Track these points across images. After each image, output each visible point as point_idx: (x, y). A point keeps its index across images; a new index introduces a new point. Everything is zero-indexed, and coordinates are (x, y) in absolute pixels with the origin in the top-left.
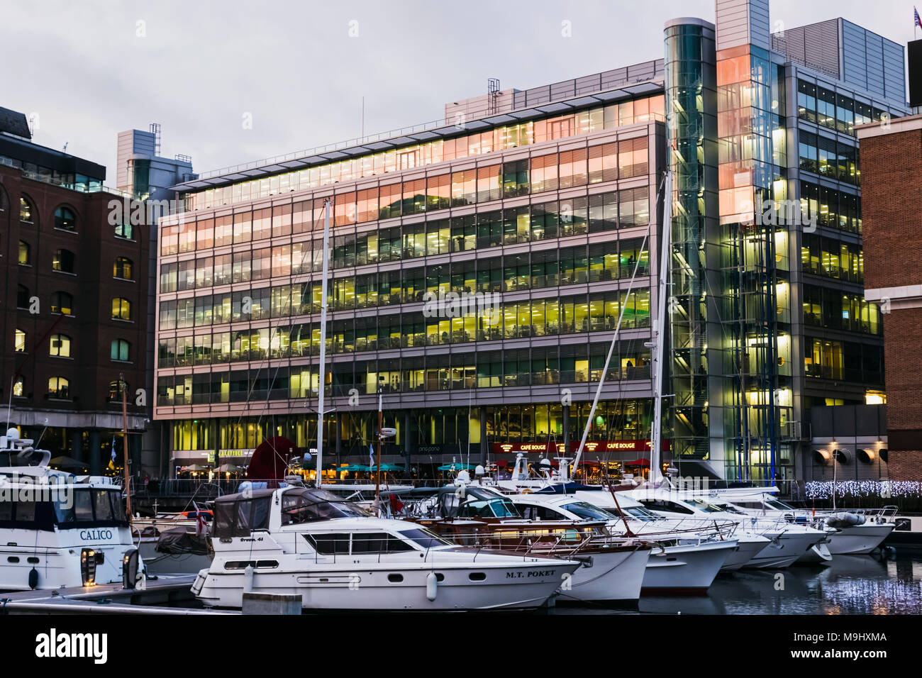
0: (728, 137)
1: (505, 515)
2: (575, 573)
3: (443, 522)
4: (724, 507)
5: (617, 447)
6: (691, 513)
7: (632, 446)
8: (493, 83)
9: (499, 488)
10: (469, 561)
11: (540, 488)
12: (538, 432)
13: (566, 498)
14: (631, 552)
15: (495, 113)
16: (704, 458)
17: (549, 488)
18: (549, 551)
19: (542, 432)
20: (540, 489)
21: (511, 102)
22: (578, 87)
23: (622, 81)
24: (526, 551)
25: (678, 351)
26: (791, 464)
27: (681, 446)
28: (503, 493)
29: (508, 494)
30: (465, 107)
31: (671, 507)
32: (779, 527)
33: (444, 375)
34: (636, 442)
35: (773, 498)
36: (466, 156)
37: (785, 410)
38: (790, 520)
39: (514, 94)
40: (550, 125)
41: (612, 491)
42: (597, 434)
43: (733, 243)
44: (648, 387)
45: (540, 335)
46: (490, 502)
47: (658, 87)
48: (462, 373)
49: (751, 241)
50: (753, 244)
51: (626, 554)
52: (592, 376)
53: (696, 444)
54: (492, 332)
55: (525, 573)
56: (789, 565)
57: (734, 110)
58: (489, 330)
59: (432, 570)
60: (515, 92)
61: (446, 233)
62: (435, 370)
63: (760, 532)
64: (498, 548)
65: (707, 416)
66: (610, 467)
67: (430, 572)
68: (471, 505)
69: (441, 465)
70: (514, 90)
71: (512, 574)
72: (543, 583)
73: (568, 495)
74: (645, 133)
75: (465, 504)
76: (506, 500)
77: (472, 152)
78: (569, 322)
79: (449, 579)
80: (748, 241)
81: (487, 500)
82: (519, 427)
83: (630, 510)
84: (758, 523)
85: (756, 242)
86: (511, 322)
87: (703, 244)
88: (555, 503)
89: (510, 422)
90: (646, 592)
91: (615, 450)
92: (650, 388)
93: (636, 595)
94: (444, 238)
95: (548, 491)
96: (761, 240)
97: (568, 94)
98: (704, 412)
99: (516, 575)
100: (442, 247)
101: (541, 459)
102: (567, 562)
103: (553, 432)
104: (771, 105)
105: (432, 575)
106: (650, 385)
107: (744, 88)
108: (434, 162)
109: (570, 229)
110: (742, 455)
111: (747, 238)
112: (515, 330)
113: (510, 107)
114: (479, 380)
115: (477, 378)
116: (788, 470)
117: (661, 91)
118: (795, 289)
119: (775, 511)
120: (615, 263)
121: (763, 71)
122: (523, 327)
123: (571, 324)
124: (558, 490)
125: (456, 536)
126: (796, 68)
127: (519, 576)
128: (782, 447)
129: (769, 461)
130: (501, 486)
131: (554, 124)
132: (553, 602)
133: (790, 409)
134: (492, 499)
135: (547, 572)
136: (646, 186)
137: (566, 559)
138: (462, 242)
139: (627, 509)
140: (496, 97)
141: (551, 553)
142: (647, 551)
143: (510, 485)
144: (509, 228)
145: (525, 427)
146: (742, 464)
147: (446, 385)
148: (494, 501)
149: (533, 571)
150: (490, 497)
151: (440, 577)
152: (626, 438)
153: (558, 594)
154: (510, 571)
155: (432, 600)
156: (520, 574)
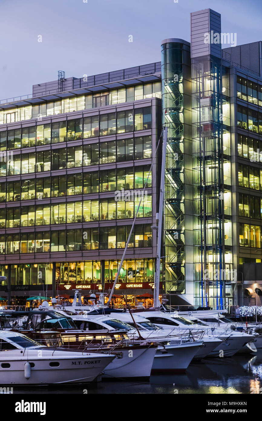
0: (197, 108)
1: (68, 327)
2: (112, 361)
3: (35, 332)
4: (196, 322)
5: (132, 287)
6: (178, 325)
7: (141, 286)
8: (61, 73)
9: (65, 311)
10: (49, 355)
11: (89, 310)
12: (86, 278)
13: (105, 317)
14: (146, 349)
15: (62, 91)
16: (182, 293)
17: (95, 311)
18: (98, 349)
19: (88, 278)
20: (89, 312)
21: (71, 85)
22: (110, 77)
23: (136, 74)
24: (84, 349)
25: (168, 231)
26: (231, 296)
27: (169, 286)
28: (68, 314)
29: (70, 315)
30: (44, 87)
31: (166, 322)
32: (227, 333)
33: (31, 244)
34: (143, 283)
35: (222, 316)
36: (45, 116)
37: (228, 265)
38: (233, 328)
39: (73, 80)
40: (94, 99)
41: (131, 312)
42: (121, 279)
43: (199, 169)
44: (150, 251)
45: (88, 221)
46: (59, 320)
47: (158, 78)
48: (41, 243)
49: (210, 168)
50: (211, 169)
51: (143, 350)
52: (118, 245)
53: (178, 284)
54: (59, 219)
55: (83, 362)
56: (233, 355)
57: (200, 92)
58: (58, 218)
59: (28, 360)
60: (74, 79)
61: (33, 161)
62: (26, 241)
63: (216, 336)
64: (68, 347)
65: (184, 268)
66: (128, 298)
67: (26, 362)
68: (48, 321)
69: (29, 297)
70: (73, 78)
71: (75, 362)
72: (93, 367)
73: (106, 315)
74: (150, 104)
75: (45, 321)
76: (70, 318)
77: (48, 114)
78: (105, 213)
79: (37, 366)
80: (208, 168)
81: (57, 318)
82: (75, 275)
83: (142, 324)
84: (216, 331)
85: (213, 168)
86: (71, 213)
87: (183, 169)
88: (99, 320)
89: (70, 272)
90: (154, 372)
91: (130, 288)
92: (151, 253)
93: (148, 374)
94: (32, 164)
95: (94, 313)
96: (215, 167)
97: (105, 81)
98: (182, 266)
99: (77, 363)
100: (31, 169)
101: (91, 294)
102: (108, 355)
103: (94, 278)
104: (222, 90)
105: (27, 364)
106: (152, 250)
107: (207, 79)
108: (26, 119)
109: (106, 160)
110: (204, 291)
111: (208, 166)
112: (73, 218)
113: (71, 88)
114: (52, 247)
115: (50, 246)
116: (230, 299)
117: (159, 80)
118: (234, 196)
119: (224, 324)
120: (132, 179)
121: (217, 71)
122: (78, 217)
123: (106, 215)
124: (100, 312)
125: (42, 341)
126: (236, 69)
127: (79, 364)
128: (226, 286)
129: (219, 295)
130: (66, 310)
131: (97, 98)
132: (100, 379)
133: (231, 264)
134: (60, 318)
135: (96, 361)
136: (150, 136)
137: (107, 353)
138: (42, 166)
139: (140, 323)
140: (62, 82)
141: (99, 350)
142: (155, 348)
143: (71, 309)
144: (70, 158)
145: (78, 275)
146: (204, 296)
147: (32, 250)
148: (61, 319)
149: (87, 361)
150: (59, 317)
151: (32, 365)
152: (137, 281)
153: (103, 374)
154: (74, 361)
155: (28, 379)
156: (80, 362)
